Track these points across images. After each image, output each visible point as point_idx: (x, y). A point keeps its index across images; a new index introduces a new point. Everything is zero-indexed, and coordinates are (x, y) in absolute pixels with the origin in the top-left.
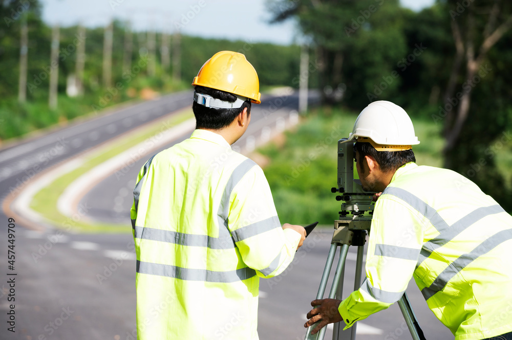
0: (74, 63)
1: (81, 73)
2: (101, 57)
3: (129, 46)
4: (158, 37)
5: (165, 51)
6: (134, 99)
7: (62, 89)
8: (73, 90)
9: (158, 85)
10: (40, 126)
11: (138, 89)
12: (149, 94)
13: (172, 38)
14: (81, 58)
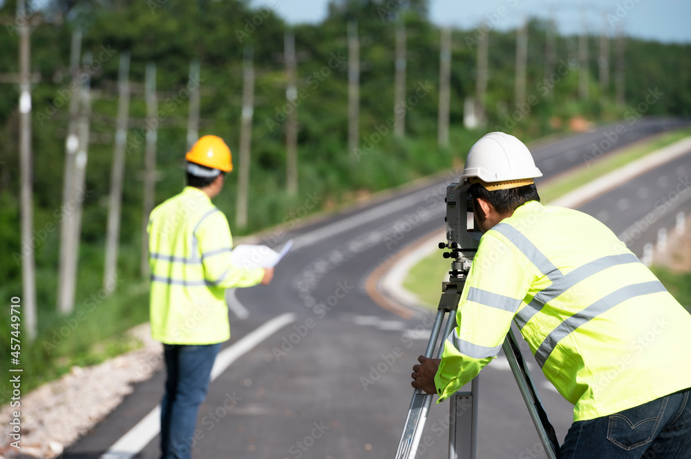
0: (473, 82)
1: (484, 97)
2: (512, 73)
3: (552, 57)
4: (592, 42)
5: (604, 63)
6: (559, 132)
7: (456, 119)
8: (471, 121)
9: (594, 112)
10: (425, 171)
11: (566, 118)
12: (580, 124)
13: (613, 42)
14: (483, 74)
